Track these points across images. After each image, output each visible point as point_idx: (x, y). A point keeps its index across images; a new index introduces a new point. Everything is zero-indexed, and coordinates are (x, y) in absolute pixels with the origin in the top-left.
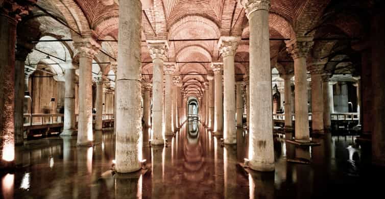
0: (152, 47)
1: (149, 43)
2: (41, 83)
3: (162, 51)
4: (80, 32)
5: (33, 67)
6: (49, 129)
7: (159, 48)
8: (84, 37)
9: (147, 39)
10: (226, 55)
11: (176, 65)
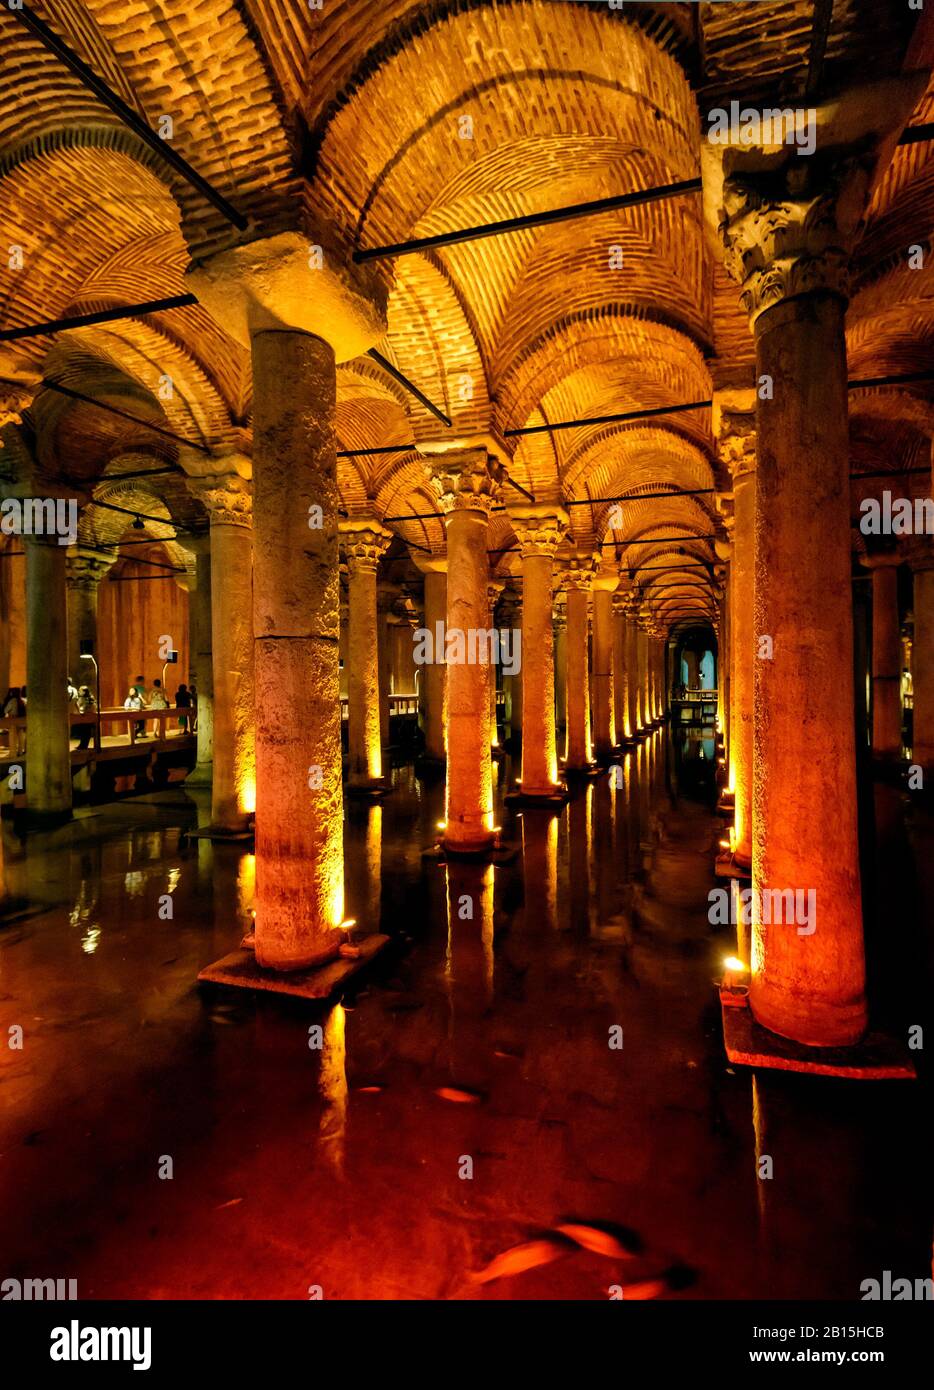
0: (438, 468)
1: (430, 455)
2: (144, 595)
3: (477, 482)
4: (203, 438)
5: (109, 554)
6: (154, 758)
7: (465, 471)
8: (218, 454)
9: (420, 441)
10: (742, 472)
11: (563, 517)
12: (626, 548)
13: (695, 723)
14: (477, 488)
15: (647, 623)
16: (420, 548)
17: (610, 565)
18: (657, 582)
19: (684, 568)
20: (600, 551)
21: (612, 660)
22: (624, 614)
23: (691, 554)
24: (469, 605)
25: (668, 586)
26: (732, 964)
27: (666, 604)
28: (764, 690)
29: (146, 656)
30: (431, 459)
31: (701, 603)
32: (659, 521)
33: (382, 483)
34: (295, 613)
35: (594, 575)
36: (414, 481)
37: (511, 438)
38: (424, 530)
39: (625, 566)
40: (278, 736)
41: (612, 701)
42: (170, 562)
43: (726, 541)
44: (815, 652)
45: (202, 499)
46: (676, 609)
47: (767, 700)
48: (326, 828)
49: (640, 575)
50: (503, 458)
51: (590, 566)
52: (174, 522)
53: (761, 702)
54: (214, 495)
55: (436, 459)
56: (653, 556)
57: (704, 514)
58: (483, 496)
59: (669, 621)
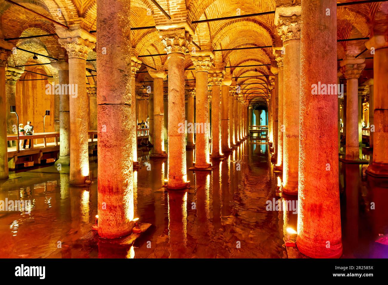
0: (165, 36)
1: (161, 30)
2: (34, 87)
3: (181, 41)
4: (66, 22)
5: (21, 70)
7: (176, 37)
8: (72, 29)
9: (157, 25)
10: (287, 40)
11: (212, 56)
12: (234, 69)
13: (259, 138)
14: (181, 44)
15: (241, 99)
16: (152, 68)
17: (228, 76)
18: (246, 82)
19: (256, 77)
20: (225, 70)
21: (229, 114)
22: (233, 95)
23: (260, 71)
24: (178, 91)
25: (250, 84)
26: (289, 231)
27: (249, 91)
28: (304, 124)
29: (35, 113)
30: (162, 32)
31: (262, 91)
32: (248, 58)
33: (138, 41)
34: (115, 94)
35: (223, 79)
36: (151, 40)
37: (194, 24)
38: (154, 61)
39: (234, 76)
40: (108, 144)
41: (229, 130)
42: (45, 73)
43: (276, 66)
44: (324, 110)
45: (65, 47)
46: (252, 93)
47: (306, 129)
48: (127, 181)
49: (239, 80)
50: (191, 32)
51: (221, 76)
52: (49, 57)
53: (303, 129)
54: (70, 46)
55: (164, 32)
56: (245, 72)
57: (267, 56)
58: (183, 47)
59: (249, 98)
